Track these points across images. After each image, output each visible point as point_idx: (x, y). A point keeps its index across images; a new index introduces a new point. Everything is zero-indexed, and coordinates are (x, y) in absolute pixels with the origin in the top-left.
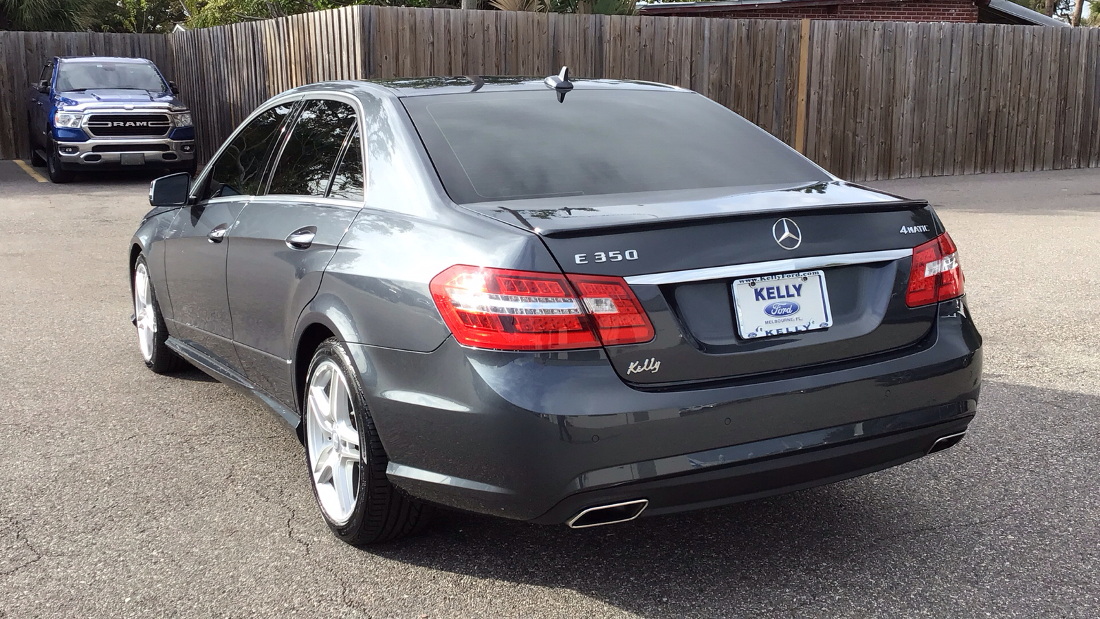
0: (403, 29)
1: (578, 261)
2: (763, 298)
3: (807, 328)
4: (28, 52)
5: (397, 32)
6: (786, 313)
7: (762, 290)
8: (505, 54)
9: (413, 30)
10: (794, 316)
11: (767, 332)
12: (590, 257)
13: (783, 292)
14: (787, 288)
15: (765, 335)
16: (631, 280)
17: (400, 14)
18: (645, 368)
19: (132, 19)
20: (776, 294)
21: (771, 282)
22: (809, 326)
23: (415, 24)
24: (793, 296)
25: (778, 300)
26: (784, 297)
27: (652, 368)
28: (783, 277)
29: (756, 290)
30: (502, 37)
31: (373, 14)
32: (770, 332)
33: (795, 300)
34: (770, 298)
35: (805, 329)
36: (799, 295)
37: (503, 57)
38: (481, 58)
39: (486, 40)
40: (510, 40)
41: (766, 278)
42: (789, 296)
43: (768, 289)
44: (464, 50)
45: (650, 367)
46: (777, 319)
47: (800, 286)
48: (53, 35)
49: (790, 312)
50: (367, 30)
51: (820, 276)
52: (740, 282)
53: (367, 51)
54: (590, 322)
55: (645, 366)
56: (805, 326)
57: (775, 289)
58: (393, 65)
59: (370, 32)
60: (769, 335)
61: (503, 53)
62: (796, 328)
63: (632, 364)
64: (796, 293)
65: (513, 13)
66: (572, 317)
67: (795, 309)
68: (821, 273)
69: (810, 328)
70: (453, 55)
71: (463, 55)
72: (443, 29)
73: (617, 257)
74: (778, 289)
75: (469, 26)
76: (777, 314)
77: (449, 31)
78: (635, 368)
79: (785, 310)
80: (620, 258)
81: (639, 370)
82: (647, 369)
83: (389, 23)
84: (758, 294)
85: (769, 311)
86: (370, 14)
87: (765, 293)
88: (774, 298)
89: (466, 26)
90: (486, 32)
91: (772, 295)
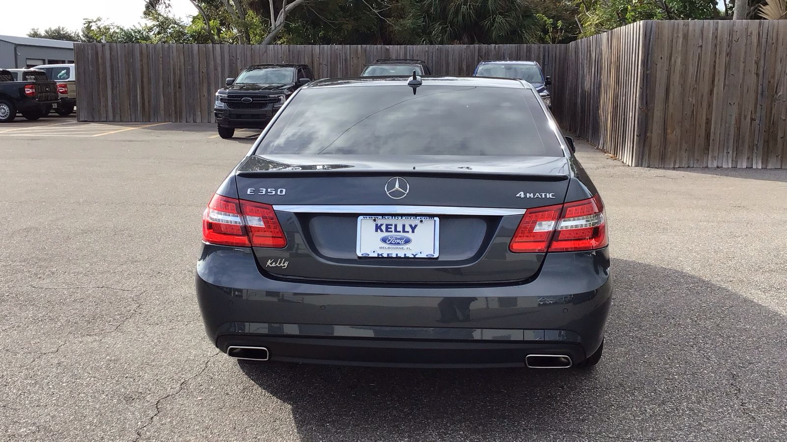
0: (678, 37)
1: (248, 193)
2: (382, 231)
3: (415, 256)
4: (479, 57)
5: (673, 39)
6: (398, 243)
7: (381, 225)
8: (765, 54)
9: (686, 37)
10: (405, 247)
11: (378, 254)
12: (257, 191)
13: (400, 228)
14: (404, 226)
15: (377, 256)
16: (276, 208)
17: (676, 26)
18: (277, 264)
19: (550, 34)
20: (393, 229)
21: (392, 221)
22: (416, 254)
23: (688, 32)
24: (408, 232)
25: (393, 233)
26: (400, 232)
27: (283, 265)
28: (402, 218)
29: (377, 225)
30: (764, 40)
31: (654, 26)
32: (381, 255)
33: (409, 235)
34: (387, 231)
35: (413, 256)
36: (413, 232)
37: (763, 55)
38: (743, 55)
39: (749, 42)
40: (771, 43)
41: (386, 217)
42: (404, 231)
43: (387, 225)
44: (728, 50)
45: (282, 264)
46: (390, 246)
47: (416, 226)
48: (495, 46)
49: (402, 243)
50: (648, 38)
51: (435, 221)
52: (364, 217)
53: (647, 54)
54: (247, 230)
55: (278, 263)
56: (413, 254)
57: (394, 225)
58: (666, 63)
59: (650, 41)
60: (380, 256)
61: (763, 52)
62: (405, 255)
63: (270, 260)
64: (410, 230)
65: (776, 21)
66: (237, 226)
67: (408, 241)
68: (437, 219)
69: (416, 256)
70: (718, 56)
71: (727, 55)
72: (711, 35)
73: (272, 192)
74: (396, 226)
75: (734, 33)
76: (391, 243)
77: (716, 37)
78: (271, 264)
79: (398, 241)
80: (274, 193)
81: (273, 265)
82: (279, 266)
83: (666, 32)
84: (378, 228)
85: (384, 240)
86: (652, 27)
87: (384, 228)
88: (391, 231)
89: (731, 33)
90: (749, 37)
91: (389, 230)
